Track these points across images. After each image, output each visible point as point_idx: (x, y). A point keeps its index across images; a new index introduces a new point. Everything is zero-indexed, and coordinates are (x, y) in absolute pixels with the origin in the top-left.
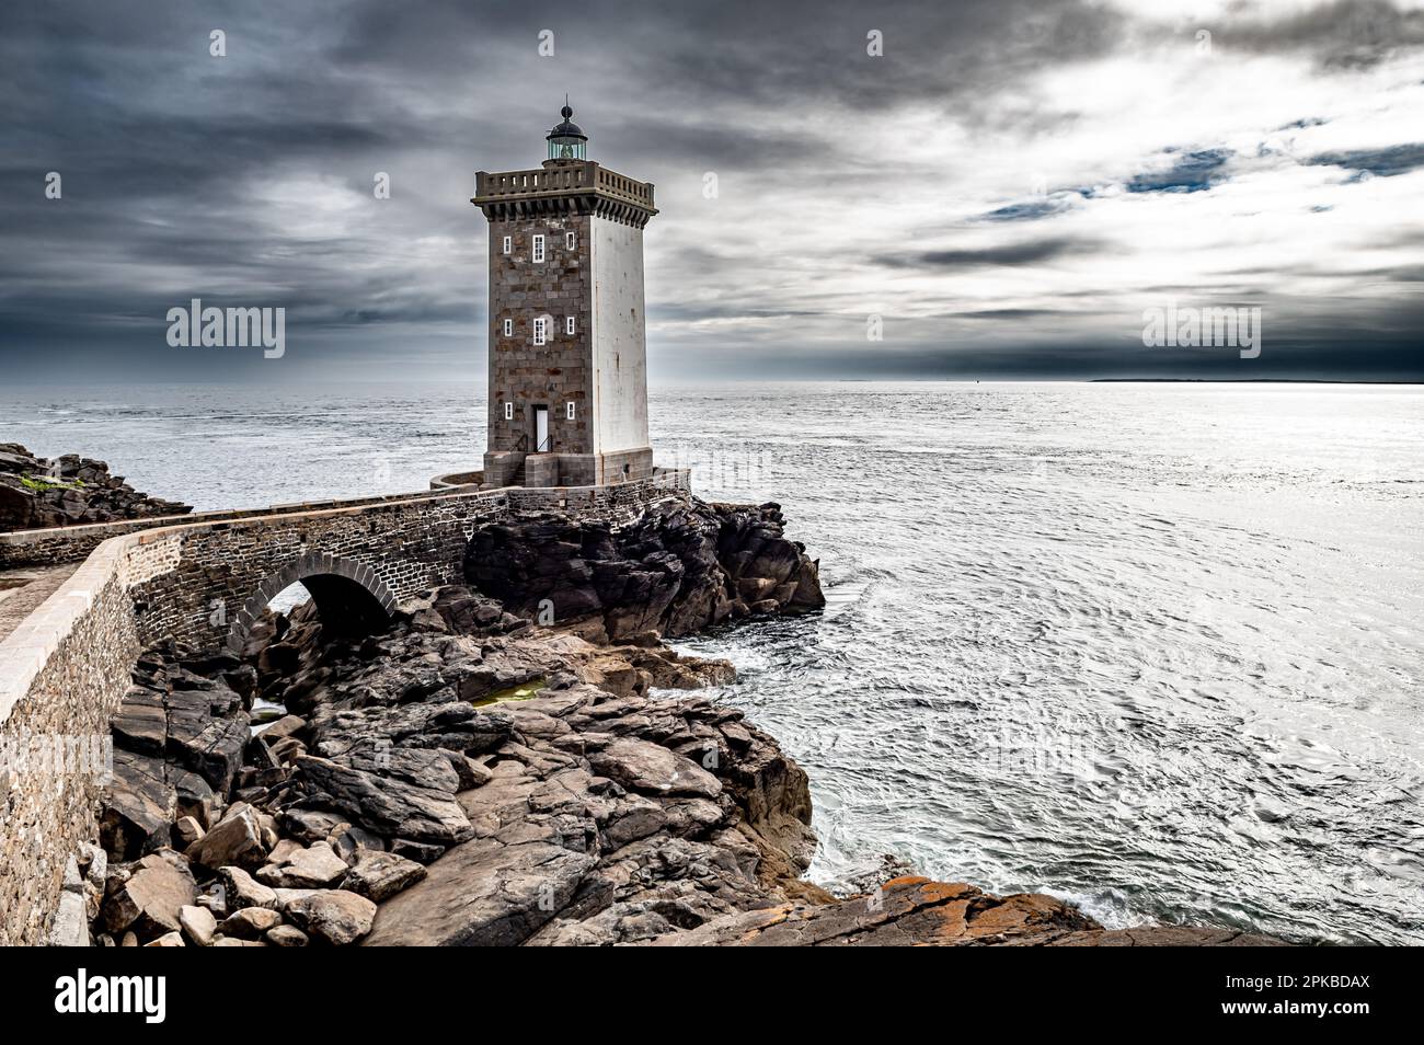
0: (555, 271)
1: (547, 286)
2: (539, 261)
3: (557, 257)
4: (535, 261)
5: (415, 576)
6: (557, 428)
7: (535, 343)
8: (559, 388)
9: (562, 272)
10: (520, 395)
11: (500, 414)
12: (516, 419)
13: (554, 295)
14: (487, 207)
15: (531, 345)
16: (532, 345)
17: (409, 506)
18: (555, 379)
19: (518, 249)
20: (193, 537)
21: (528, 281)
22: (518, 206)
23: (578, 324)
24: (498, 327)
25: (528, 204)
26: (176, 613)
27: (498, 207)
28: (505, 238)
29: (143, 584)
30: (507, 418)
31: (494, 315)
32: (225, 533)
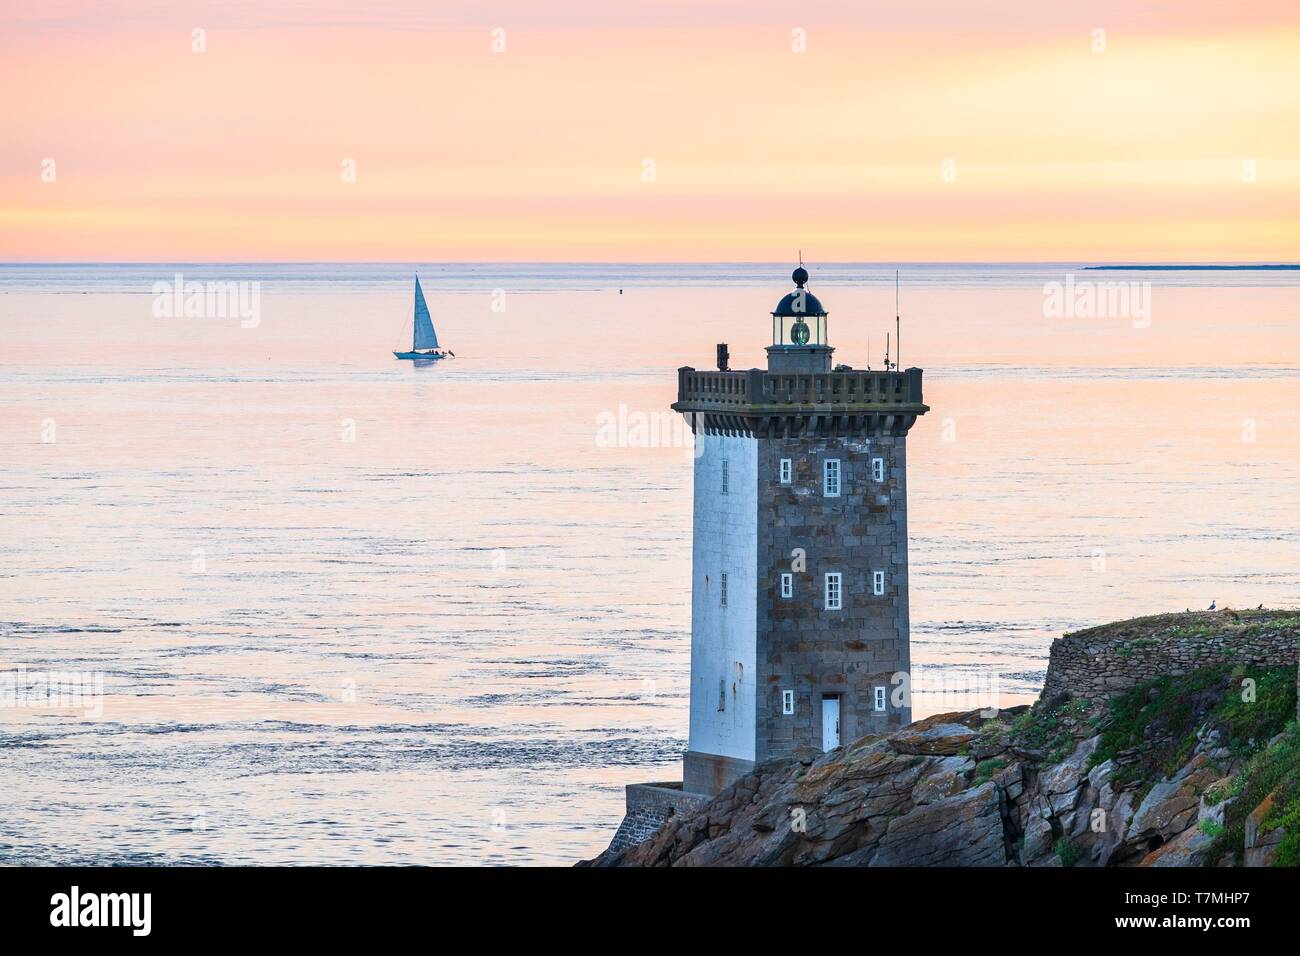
0: (856, 509)
1: (842, 528)
2: (832, 495)
3: (860, 490)
4: (827, 494)
6: (860, 723)
7: (827, 607)
8: (863, 668)
9: (866, 511)
10: (805, 681)
11: (774, 707)
12: (798, 715)
13: (852, 541)
15: (820, 609)
16: (822, 609)
18: (854, 656)
19: (801, 477)
21: (815, 522)
23: (888, 582)
24: (772, 584)
28: (782, 461)
30: (785, 712)
31: (765, 568)
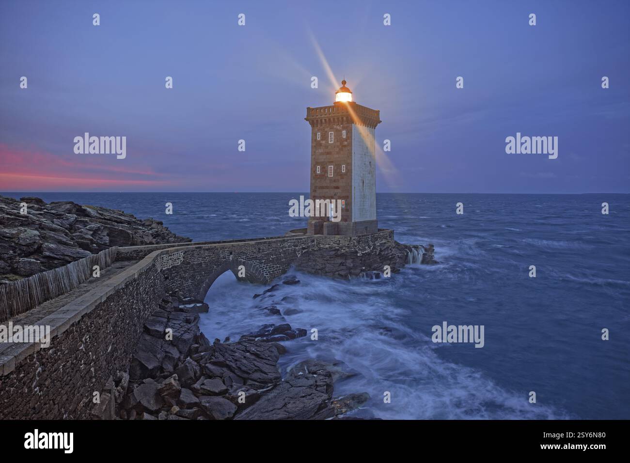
0: (338, 147)
1: (334, 152)
2: (331, 142)
3: (338, 141)
4: (329, 142)
5: (276, 270)
8: (338, 194)
9: (340, 147)
10: (322, 197)
13: (337, 156)
14: (311, 122)
16: (328, 177)
17: (274, 242)
18: (336, 190)
19: (323, 138)
20: (188, 251)
21: (326, 151)
22: (323, 121)
23: (346, 168)
24: (315, 170)
25: (327, 120)
26: (181, 280)
27: (315, 121)
28: (318, 133)
29: (168, 269)
31: (313, 164)
32: (200, 250)
